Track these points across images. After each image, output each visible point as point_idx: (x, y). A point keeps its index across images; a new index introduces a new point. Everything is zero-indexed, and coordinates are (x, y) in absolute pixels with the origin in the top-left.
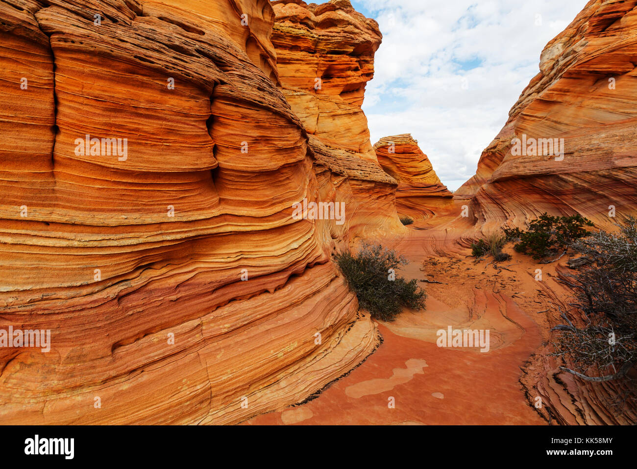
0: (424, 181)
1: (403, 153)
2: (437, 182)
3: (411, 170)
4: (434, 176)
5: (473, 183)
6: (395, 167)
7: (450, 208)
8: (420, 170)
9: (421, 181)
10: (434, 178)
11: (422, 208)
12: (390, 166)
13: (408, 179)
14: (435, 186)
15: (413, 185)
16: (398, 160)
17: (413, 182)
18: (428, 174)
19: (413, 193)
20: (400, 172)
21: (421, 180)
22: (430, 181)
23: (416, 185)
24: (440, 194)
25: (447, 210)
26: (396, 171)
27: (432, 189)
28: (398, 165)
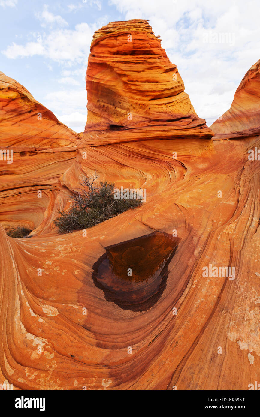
0: (169, 109)
1: (133, 53)
2: (191, 112)
3: (147, 87)
4: (187, 101)
5: (229, 119)
6: (121, 84)
7: (209, 155)
8: (164, 87)
9: (165, 108)
10: (186, 104)
11: (166, 158)
12: (113, 84)
13: (143, 106)
14: (189, 117)
15: (151, 117)
16: (123, 67)
17: (151, 111)
18: (177, 97)
19: (151, 131)
20: (128, 94)
21: (164, 106)
22: (179, 110)
23: (155, 116)
24: (196, 132)
25: (204, 159)
26: (123, 93)
27: (183, 123)
28: (125, 79)
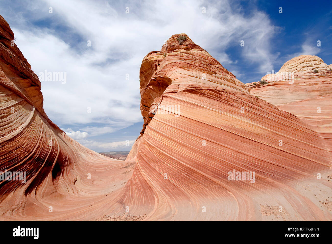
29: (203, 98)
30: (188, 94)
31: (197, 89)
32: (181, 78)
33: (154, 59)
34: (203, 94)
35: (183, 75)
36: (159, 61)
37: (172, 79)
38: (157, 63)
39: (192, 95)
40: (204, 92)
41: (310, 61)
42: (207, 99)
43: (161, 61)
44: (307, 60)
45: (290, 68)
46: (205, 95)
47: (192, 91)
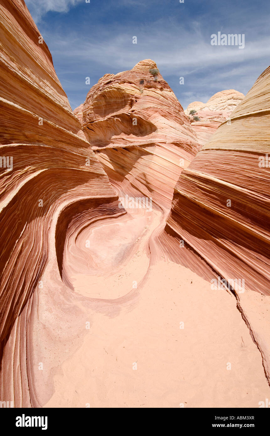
29: (183, 150)
30: (174, 146)
31: (180, 143)
32: (165, 129)
33: (131, 93)
34: (183, 148)
35: (167, 126)
36: (136, 98)
37: (158, 127)
38: (134, 99)
39: (176, 147)
40: (183, 146)
41: (237, 99)
42: (185, 152)
43: (139, 98)
44: (235, 97)
45: (219, 102)
46: (184, 148)
47: (177, 144)
